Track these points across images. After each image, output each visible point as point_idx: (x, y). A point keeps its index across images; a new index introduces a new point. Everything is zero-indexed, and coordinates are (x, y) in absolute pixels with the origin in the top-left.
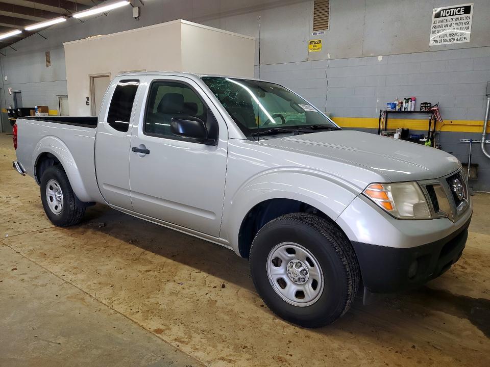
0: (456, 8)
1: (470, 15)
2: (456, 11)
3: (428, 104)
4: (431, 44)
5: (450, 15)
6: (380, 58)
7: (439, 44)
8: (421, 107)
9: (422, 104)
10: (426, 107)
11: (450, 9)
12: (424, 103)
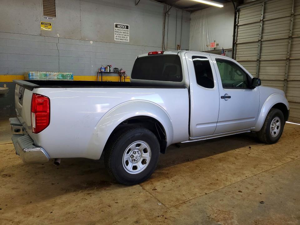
0: (124, 25)
1: (129, 30)
2: (123, 27)
3: (117, 68)
4: (115, 40)
5: (121, 28)
6: (91, 42)
7: (118, 40)
8: (114, 70)
9: (114, 69)
10: (116, 70)
11: (121, 25)
12: (115, 68)
